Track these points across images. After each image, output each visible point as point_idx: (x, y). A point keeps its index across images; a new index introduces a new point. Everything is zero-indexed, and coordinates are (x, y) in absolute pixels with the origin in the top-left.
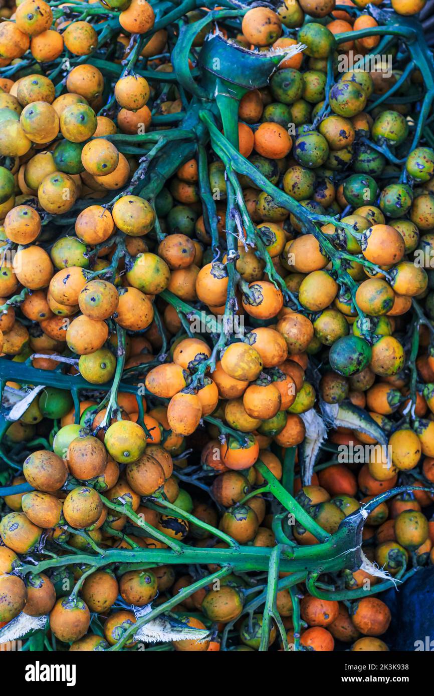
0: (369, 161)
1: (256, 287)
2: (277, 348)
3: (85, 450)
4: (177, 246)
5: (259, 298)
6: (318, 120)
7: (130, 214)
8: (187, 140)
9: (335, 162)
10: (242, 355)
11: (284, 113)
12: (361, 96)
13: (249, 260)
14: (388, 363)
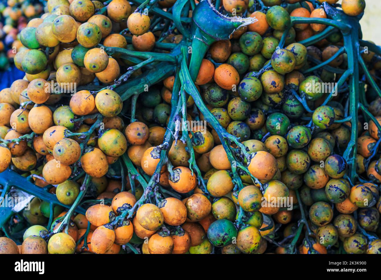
0: (292, 106)
1: (178, 170)
2: (177, 214)
3: (31, 245)
4: (135, 130)
5: (177, 178)
6: (262, 71)
7: (103, 102)
8: (170, 63)
9: (268, 101)
10: (149, 213)
11: (242, 60)
12: (291, 62)
13: (181, 151)
14: (246, 245)
